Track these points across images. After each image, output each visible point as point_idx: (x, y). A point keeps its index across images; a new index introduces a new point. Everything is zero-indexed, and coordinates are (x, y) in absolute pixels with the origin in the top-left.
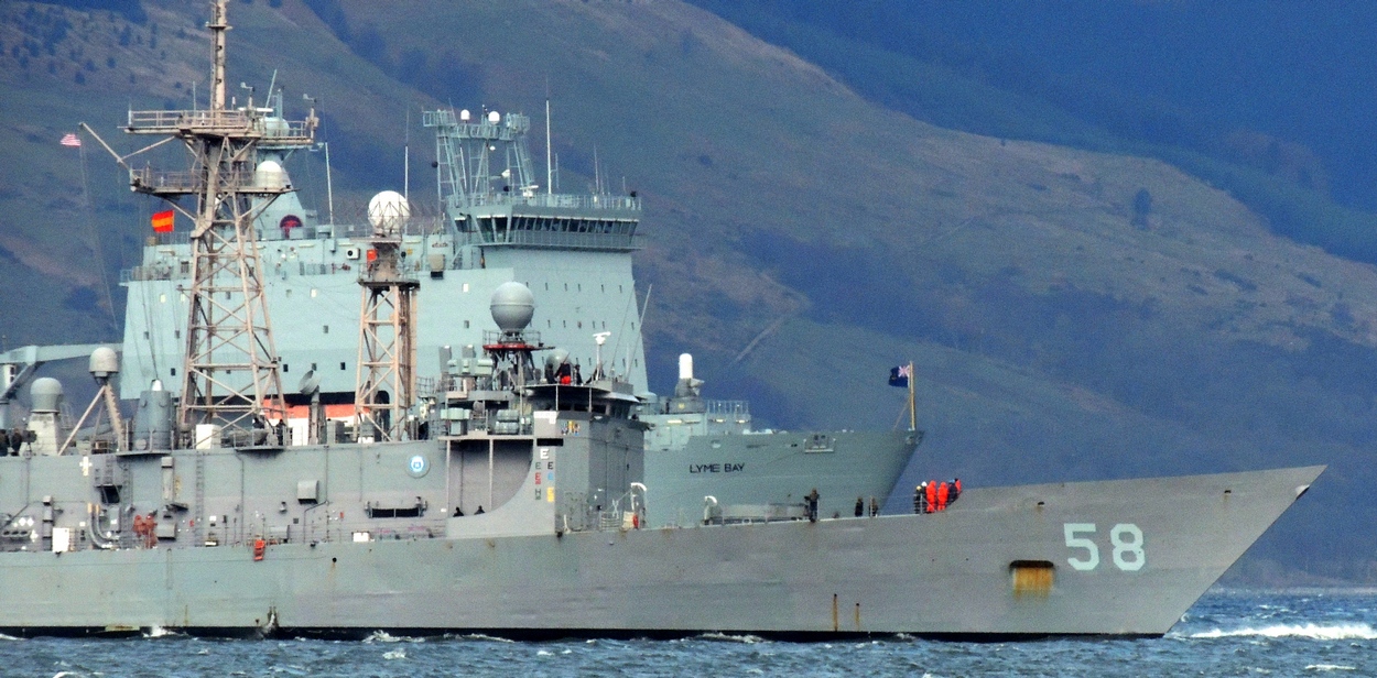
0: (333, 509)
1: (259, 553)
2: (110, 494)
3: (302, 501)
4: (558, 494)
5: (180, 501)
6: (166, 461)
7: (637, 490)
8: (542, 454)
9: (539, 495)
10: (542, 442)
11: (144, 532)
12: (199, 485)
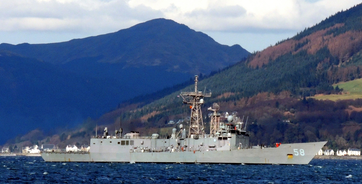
0: (205, 146)
1: (194, 152)
2: (179, 144)
3: (201, 145)
4: (230, 144)
5: (187, 145)
6: (185, 140)
7: (240, 144)
8: (229, 139)
9: (228, 145)
10: (229, 137)
12: (189, 143)
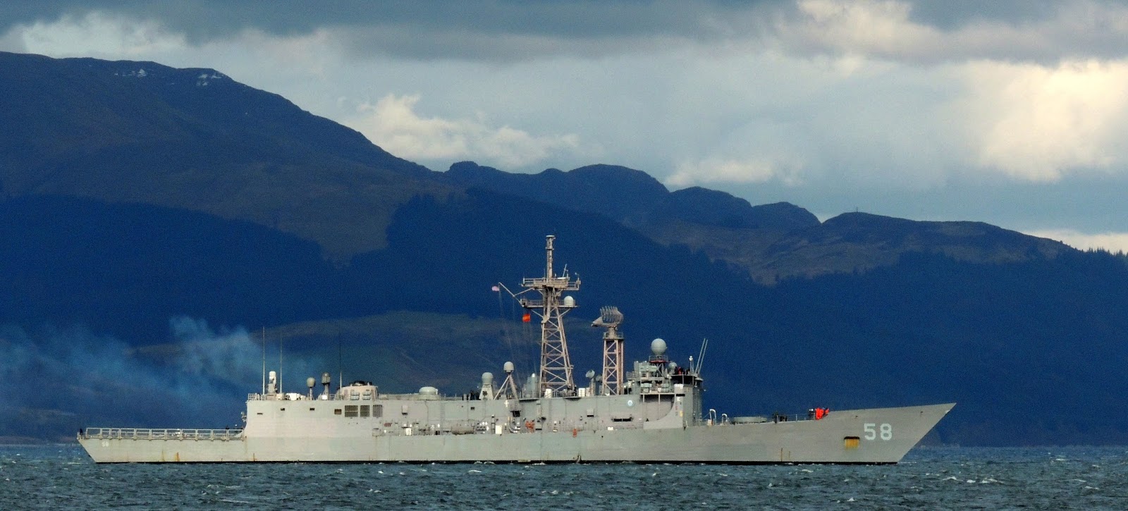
0: (600, 419)
1: (575, 434)
2: (516, 414)
3: (588, 416)
4: (684, 413)
5: (544, 416)
6: (537, 402)
7: (712, 412)
8: (678, 399)
9: (677, 414)
10: (678, 395)
11: (531, 427)
12: (550, 410)
